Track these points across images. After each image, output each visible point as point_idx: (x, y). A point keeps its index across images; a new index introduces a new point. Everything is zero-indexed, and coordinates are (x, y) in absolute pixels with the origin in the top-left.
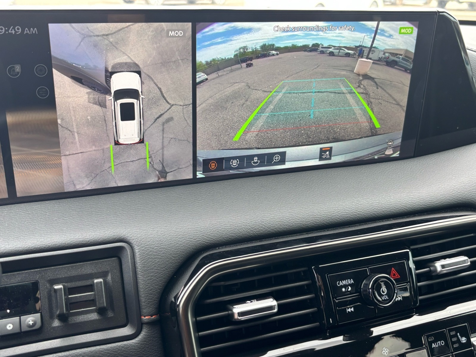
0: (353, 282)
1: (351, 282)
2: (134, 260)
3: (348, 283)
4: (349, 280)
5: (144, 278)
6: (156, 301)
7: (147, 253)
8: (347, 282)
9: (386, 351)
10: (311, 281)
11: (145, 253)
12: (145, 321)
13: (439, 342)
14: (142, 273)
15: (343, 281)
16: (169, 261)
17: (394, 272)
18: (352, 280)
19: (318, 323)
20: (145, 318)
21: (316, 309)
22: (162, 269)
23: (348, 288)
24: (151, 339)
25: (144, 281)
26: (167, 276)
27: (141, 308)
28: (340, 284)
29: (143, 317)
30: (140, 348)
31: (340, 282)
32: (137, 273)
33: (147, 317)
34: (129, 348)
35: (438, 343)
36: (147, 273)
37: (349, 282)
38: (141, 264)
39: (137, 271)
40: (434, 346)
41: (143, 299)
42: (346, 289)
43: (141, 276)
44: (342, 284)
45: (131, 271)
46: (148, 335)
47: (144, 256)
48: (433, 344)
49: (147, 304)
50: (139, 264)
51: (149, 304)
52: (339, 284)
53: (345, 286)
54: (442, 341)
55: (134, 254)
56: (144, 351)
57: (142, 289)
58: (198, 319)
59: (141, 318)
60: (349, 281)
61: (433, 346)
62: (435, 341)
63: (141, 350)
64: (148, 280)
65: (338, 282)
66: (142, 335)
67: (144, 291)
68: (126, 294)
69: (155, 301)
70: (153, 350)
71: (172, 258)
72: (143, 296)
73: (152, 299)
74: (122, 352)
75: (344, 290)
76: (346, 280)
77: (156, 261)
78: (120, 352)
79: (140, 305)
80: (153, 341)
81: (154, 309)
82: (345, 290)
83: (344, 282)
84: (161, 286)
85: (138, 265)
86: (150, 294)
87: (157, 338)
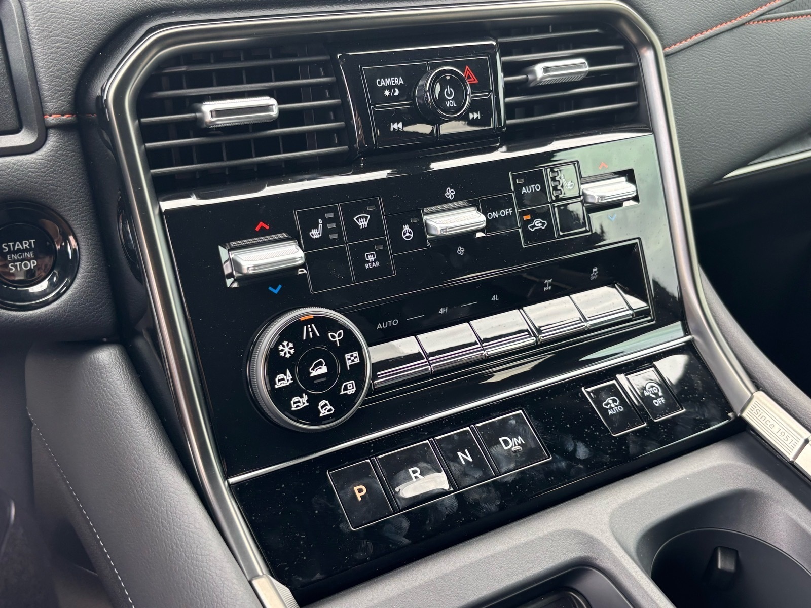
0: (402, 82)
1: (399, 82)
2: (24, 19)
3: (394, 83)
4: (396, 78)
5: (45, 49)
6: (69, 89)
7: (46, 9)
8: (393, 81)
9: (452, 193)
10: (335, 78)
11: (43, 8)
12: (52, 121)
13: (533, 186)
14: (41, 40)
15: (386, 79)
16: (88, 25)
17: (468, 72)
18: (401, 78)
19: (347, 147)
20: (51, 119)
21: (343, 123)
22: (77, 38)
23: (395, 91)
24: (64, 153)
25: (46, 55)
26: (85, 50)
27: (42, 101)
28: (382, 84)
29: (47, 116)
30: (45, 167)
31: (382, 80)
32: (31, 41)
33: (54, 116)
34: (26, 165)
35: (532, 188)
36: (49, 41)
37: (397, 82)
38: (37, 26)
39: (30, 37)
40: (525, 191)
41: (45, 86)
42: (390, 91)
43: (39, 46)
44: (384, 83)
45: (20, 38)
46: (58, 147)
47: (41, 13)
48: (523, 188)
49: (53, 94)
50: (33, 25)
51: (56, 93)
52: (380, 82)
53: (390, 88)
54: (537, 185)
55: (24, 9)
56: (53, 173)
57: (42, 69)
58: (143, 120)
59: (44, 118)
60: (397, 80)
61: (523, 192)
62: (526, 184)
63: (47, 170)
64: (52, 53)
65: (379, 80)
66: (47, 146)
67: (46, 72)
68: (14, 79)
69: (66, 89)
70: (69, 171)
71: (92, 21)
72: (44, 79)
73: (60, 86)
74: (14, 172)
75: (387, 93)
76: (392, 79)
77: (64, 22)
78: (9, 172)
79: (42, 97)
80: (67, 156)
81: (65, 103)
82: (390, 94)
83: (388, 81)
84: (75, 66)
85: (31, 28)
86: (57, 78)
87: (74, 152)
